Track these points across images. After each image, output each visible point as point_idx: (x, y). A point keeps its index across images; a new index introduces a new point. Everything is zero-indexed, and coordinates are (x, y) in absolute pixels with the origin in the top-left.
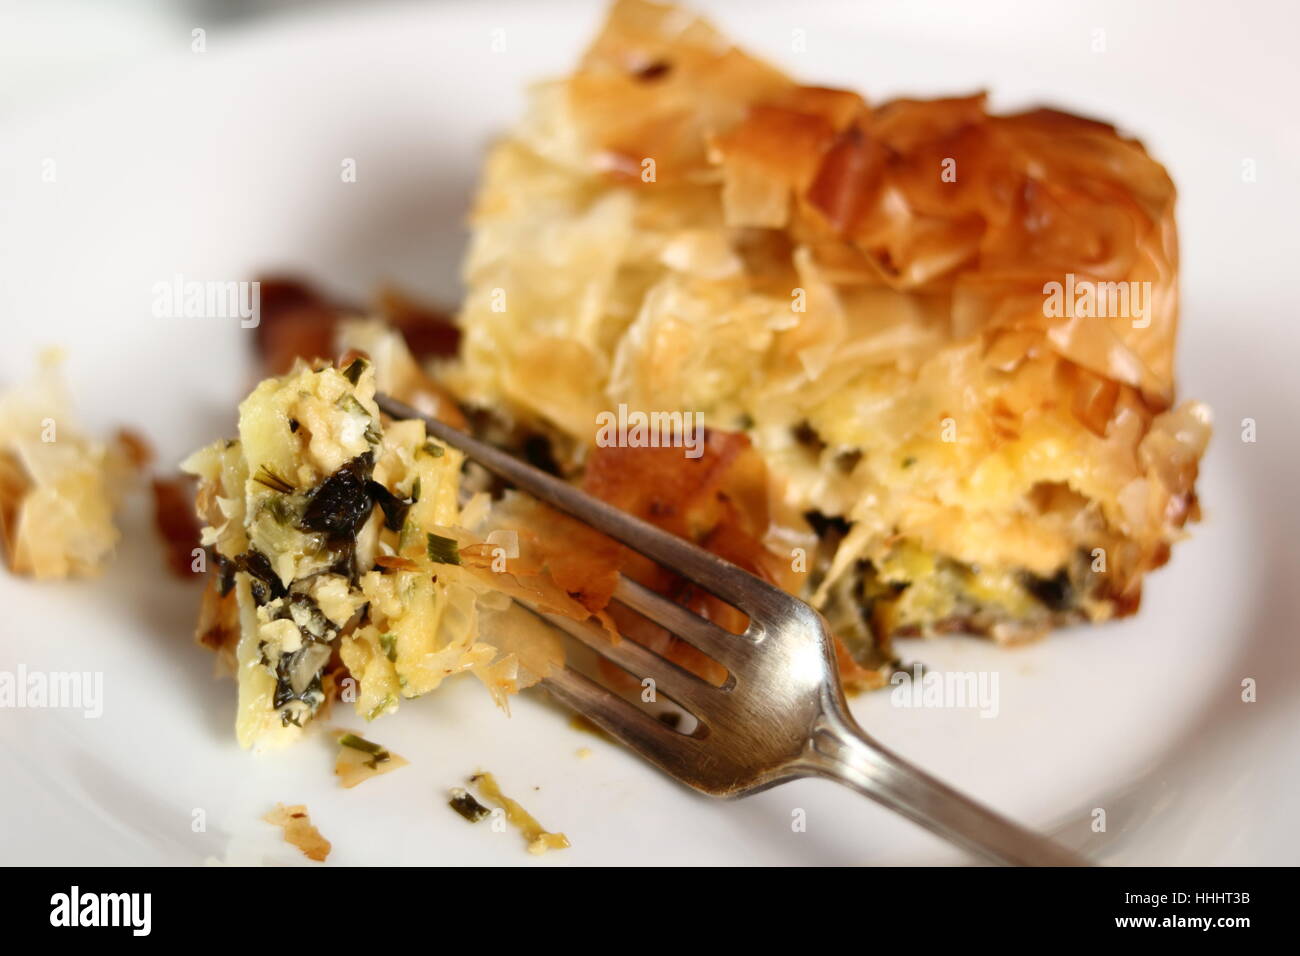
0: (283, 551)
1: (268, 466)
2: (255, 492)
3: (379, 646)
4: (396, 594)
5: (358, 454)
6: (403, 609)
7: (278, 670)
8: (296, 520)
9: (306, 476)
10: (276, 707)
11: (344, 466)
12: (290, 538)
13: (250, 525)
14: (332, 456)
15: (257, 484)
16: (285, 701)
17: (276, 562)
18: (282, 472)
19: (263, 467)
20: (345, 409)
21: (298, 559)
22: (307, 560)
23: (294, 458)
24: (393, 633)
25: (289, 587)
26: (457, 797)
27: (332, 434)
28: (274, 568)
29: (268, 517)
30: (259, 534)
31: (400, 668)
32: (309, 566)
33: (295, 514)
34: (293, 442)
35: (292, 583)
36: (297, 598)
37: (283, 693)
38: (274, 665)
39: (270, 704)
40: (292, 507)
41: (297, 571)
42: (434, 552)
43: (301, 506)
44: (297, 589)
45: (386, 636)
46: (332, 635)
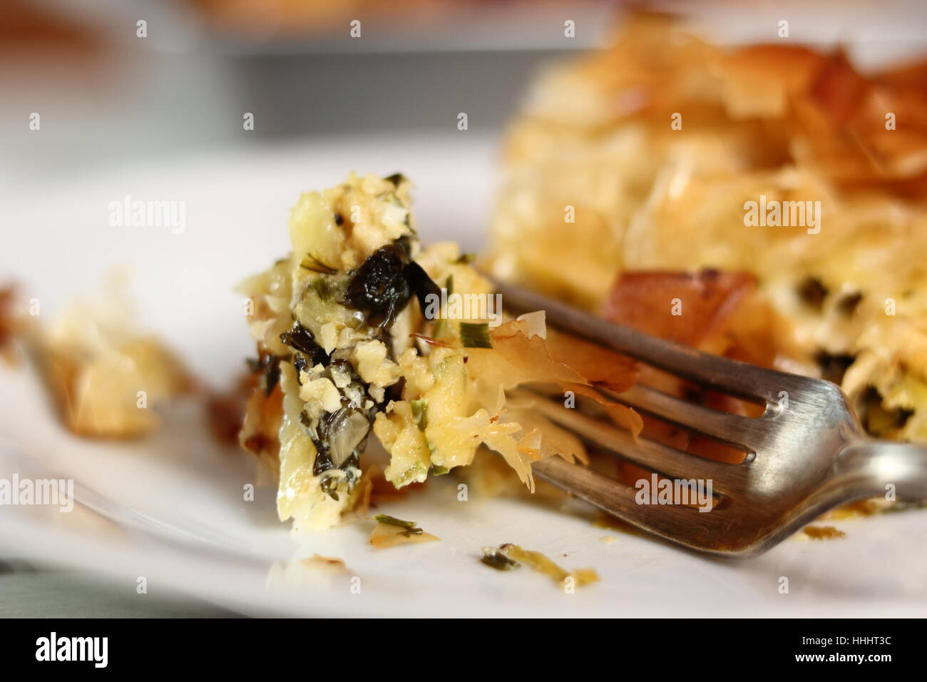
0: (325, 322)
1: (314, 254)
2: (300, 278)
3: (411, 414)
4: (429, 370)
5: (397, 236)
6: (436, 382)
7: (318, 429)
8: (339, 295)
9: (349, 260)
10: (316, 473)
11: (384, 247)
12: (333, 311)
13: (295, 306)
14: (373, 239)
15: (304, 271)
16: (324, 469)
17: (319, 332)
18: (327, 258)
19: (310, 255)
20: (387, 201)
21: (340, 330)
22: (348, 331)
23: (339, 247)
24: (424, 400)
25: (330, 354)
26: (488, 554)
27: (373, 220)
28: (317, 339)
29: (313, 295)
30: (304, 312)
31: (430, 432)
32: (349, 335)
33: (338, 290)
34: (338, 235)
35: (333, 352)
36: (339, 362)
37: (322, 460)
38: (315, 424)
39: (310, 470)
40: (335, 284)
41: (339, 340)
42: (466, 336)
43: (344, 283)
44: (338, 356)
45: (418, 403)
46: (370, 404)
